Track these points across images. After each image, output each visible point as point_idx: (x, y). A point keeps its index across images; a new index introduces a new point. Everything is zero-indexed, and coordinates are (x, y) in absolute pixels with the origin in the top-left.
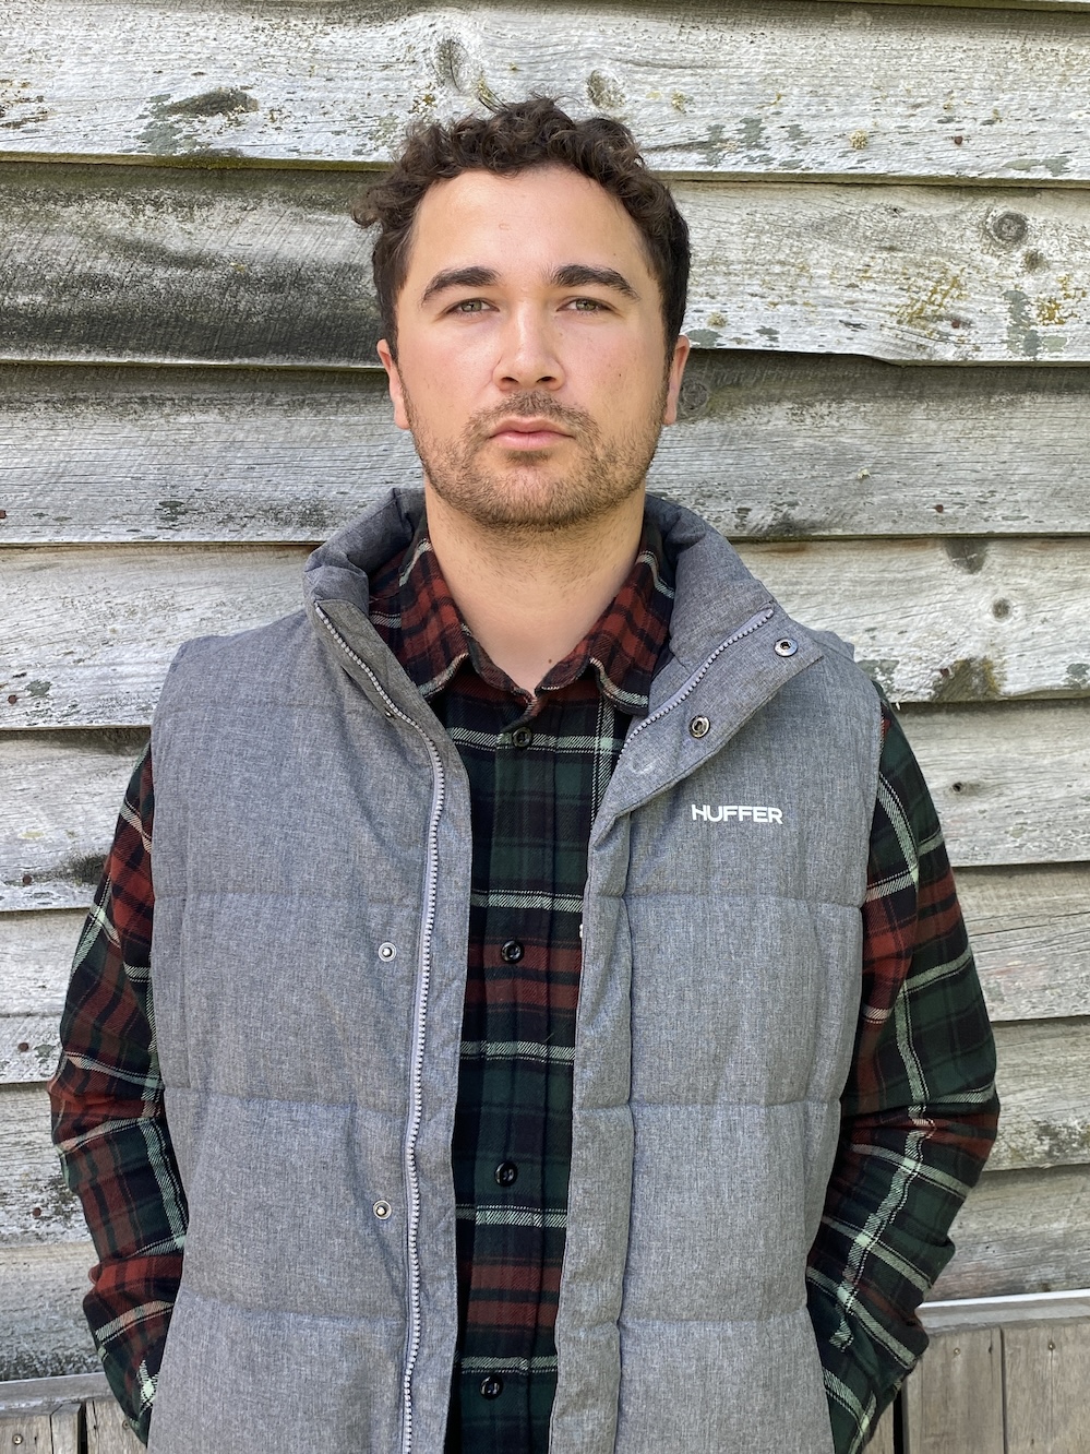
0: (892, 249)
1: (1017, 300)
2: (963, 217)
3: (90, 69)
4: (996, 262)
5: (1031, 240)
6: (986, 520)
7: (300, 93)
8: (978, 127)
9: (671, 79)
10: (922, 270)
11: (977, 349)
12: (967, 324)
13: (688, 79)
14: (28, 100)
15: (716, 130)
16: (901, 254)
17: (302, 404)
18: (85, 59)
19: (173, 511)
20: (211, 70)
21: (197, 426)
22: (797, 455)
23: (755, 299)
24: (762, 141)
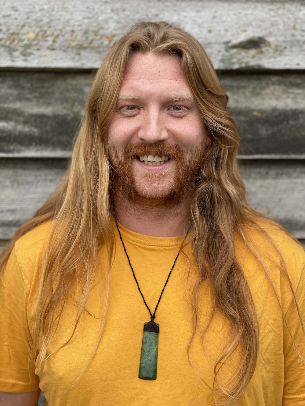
20: (250, 29)
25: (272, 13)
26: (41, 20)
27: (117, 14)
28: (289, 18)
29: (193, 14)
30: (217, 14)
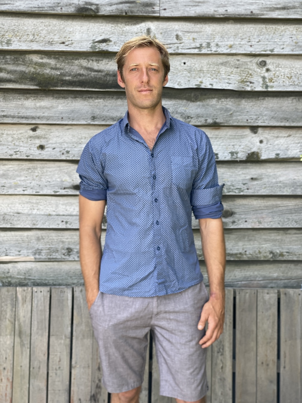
0: (237, 68)
1: (264, 78)
2: (253, 61)
3: (81, 35)
4: (259, 70)
5: (267, 66)
6: (257, 123)
7: (120, 39)
8: (255, 43)
9: (192, 35)
10: (244, 72)
11: (255, 88)
12: (253, 83)
13: (196, 35)
14: (69, 41)
15: (201, 45)
16: (239, 69)
17: (119, 98)
18: (80, 33)
19: (94, 118)
20: (103, 35)
21: (99, 102)
22: (217, 109)
23: (209, 78)
24: (210, 47)
25: (113, 28)
26: (15, 30)
27: (47, 27)
28: (120, 30)
29: (79, 28)
30: (90, 28)
